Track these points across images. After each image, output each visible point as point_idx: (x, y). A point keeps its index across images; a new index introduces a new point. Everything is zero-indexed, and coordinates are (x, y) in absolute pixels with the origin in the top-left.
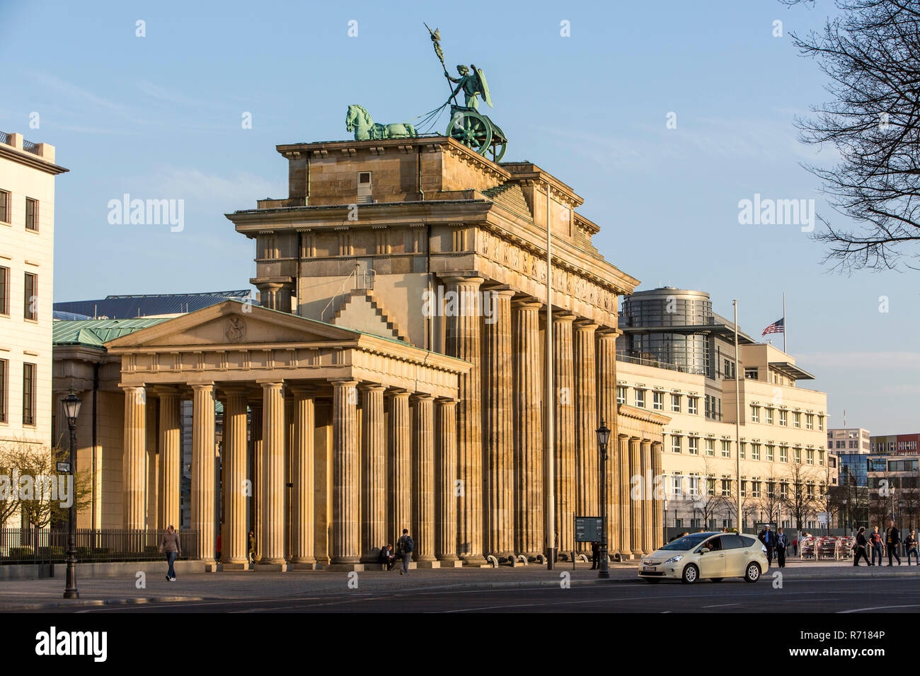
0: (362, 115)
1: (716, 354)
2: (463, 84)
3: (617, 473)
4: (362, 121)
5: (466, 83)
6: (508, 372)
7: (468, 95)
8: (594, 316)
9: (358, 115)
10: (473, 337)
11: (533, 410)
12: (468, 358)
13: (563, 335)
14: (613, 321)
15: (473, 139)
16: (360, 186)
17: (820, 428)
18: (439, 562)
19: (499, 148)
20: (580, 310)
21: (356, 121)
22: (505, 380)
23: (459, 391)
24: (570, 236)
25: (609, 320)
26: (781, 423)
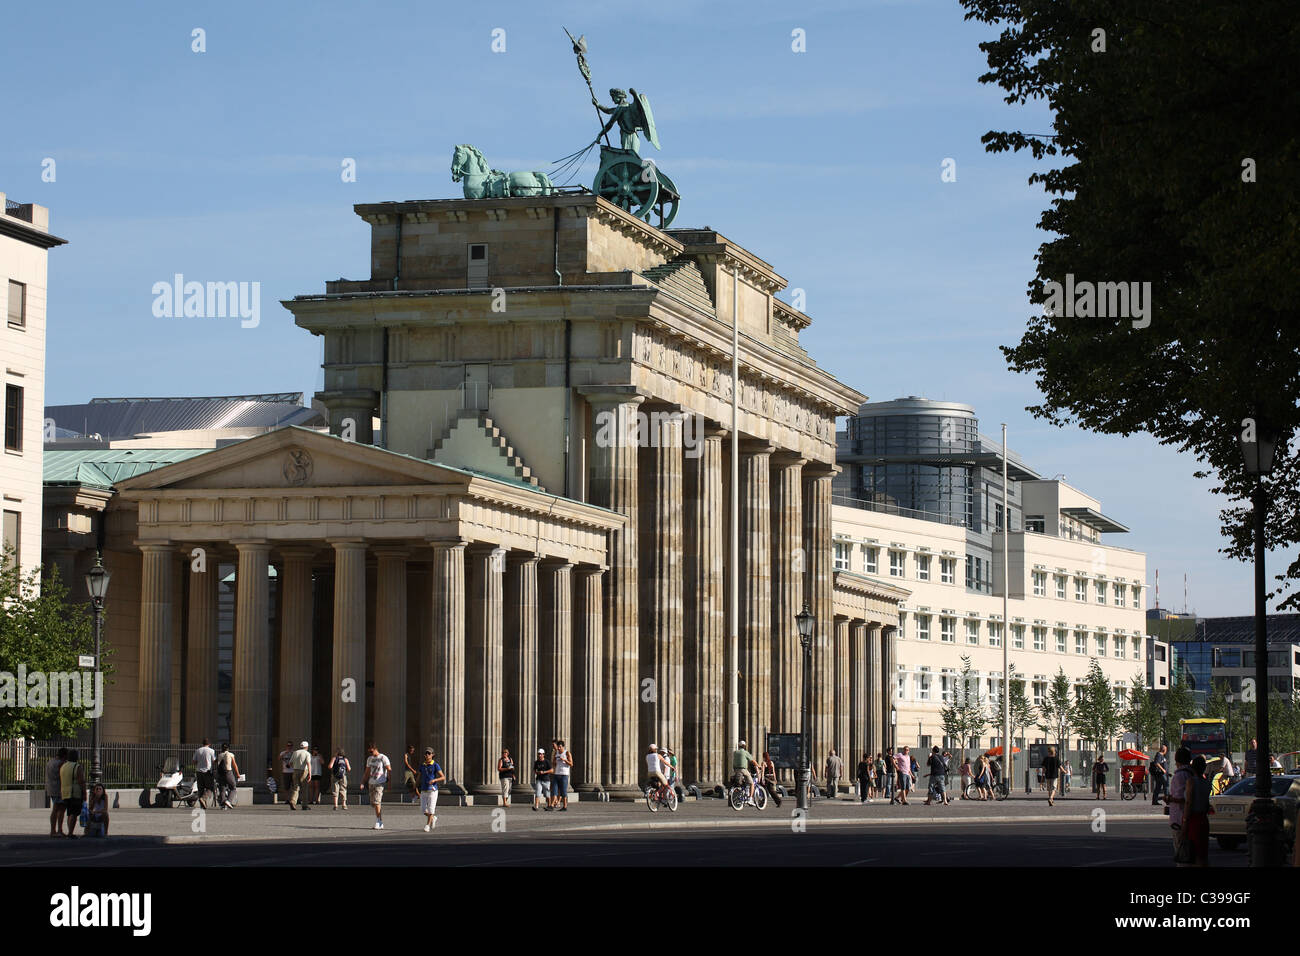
0: (474, 159)
1: (984, 496)
2: (618, 116)
3: (832, 670)
4: (474, 167)
5: (622, 114)
6: (678, 528)
7: (626, 131)
8: (801, 446)
9: (469, 157)
10: (628, 478)
11: (712, 581)
12: (620, 509)
13: (755, 474)
14: (827, 454)
15: (632, 194)
16: (472, 263)
17: (1136, 604)
18: (577, 794)
19: (668, 207)
20: (780, 439)
21: (466, 167)
22: (672, 540)
23: (608, 555)
24: (768, 333)
25: (822, 453)
26: (1078, 596)
